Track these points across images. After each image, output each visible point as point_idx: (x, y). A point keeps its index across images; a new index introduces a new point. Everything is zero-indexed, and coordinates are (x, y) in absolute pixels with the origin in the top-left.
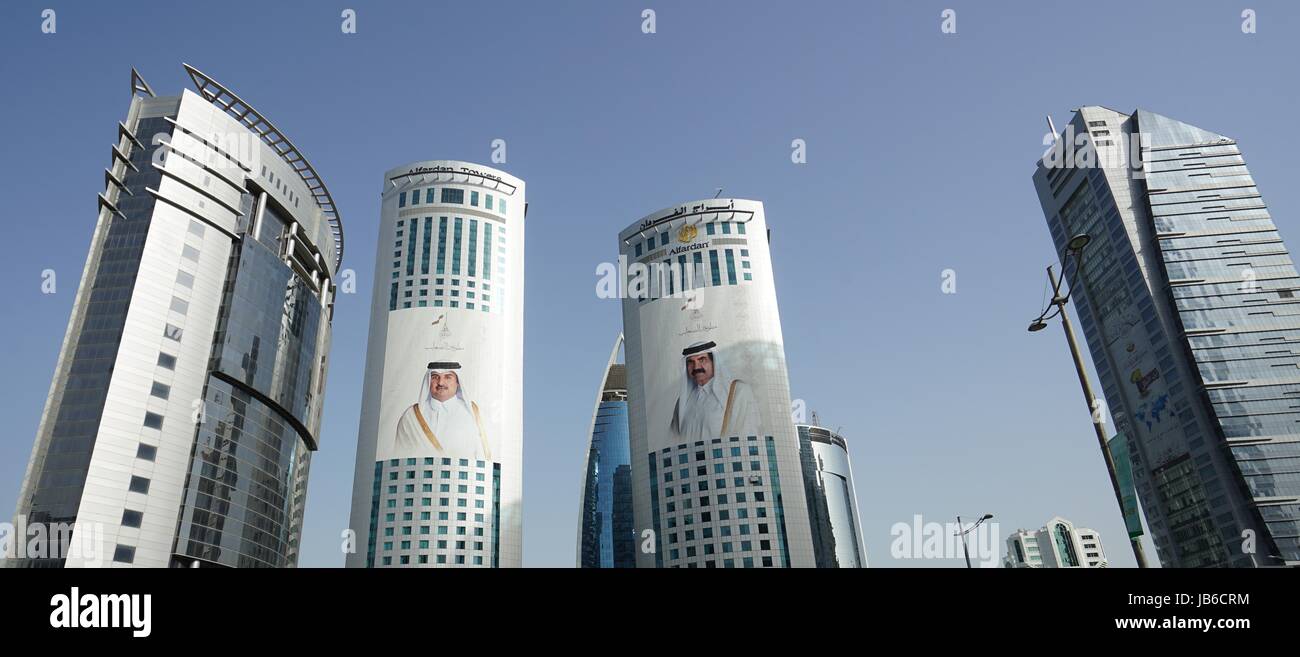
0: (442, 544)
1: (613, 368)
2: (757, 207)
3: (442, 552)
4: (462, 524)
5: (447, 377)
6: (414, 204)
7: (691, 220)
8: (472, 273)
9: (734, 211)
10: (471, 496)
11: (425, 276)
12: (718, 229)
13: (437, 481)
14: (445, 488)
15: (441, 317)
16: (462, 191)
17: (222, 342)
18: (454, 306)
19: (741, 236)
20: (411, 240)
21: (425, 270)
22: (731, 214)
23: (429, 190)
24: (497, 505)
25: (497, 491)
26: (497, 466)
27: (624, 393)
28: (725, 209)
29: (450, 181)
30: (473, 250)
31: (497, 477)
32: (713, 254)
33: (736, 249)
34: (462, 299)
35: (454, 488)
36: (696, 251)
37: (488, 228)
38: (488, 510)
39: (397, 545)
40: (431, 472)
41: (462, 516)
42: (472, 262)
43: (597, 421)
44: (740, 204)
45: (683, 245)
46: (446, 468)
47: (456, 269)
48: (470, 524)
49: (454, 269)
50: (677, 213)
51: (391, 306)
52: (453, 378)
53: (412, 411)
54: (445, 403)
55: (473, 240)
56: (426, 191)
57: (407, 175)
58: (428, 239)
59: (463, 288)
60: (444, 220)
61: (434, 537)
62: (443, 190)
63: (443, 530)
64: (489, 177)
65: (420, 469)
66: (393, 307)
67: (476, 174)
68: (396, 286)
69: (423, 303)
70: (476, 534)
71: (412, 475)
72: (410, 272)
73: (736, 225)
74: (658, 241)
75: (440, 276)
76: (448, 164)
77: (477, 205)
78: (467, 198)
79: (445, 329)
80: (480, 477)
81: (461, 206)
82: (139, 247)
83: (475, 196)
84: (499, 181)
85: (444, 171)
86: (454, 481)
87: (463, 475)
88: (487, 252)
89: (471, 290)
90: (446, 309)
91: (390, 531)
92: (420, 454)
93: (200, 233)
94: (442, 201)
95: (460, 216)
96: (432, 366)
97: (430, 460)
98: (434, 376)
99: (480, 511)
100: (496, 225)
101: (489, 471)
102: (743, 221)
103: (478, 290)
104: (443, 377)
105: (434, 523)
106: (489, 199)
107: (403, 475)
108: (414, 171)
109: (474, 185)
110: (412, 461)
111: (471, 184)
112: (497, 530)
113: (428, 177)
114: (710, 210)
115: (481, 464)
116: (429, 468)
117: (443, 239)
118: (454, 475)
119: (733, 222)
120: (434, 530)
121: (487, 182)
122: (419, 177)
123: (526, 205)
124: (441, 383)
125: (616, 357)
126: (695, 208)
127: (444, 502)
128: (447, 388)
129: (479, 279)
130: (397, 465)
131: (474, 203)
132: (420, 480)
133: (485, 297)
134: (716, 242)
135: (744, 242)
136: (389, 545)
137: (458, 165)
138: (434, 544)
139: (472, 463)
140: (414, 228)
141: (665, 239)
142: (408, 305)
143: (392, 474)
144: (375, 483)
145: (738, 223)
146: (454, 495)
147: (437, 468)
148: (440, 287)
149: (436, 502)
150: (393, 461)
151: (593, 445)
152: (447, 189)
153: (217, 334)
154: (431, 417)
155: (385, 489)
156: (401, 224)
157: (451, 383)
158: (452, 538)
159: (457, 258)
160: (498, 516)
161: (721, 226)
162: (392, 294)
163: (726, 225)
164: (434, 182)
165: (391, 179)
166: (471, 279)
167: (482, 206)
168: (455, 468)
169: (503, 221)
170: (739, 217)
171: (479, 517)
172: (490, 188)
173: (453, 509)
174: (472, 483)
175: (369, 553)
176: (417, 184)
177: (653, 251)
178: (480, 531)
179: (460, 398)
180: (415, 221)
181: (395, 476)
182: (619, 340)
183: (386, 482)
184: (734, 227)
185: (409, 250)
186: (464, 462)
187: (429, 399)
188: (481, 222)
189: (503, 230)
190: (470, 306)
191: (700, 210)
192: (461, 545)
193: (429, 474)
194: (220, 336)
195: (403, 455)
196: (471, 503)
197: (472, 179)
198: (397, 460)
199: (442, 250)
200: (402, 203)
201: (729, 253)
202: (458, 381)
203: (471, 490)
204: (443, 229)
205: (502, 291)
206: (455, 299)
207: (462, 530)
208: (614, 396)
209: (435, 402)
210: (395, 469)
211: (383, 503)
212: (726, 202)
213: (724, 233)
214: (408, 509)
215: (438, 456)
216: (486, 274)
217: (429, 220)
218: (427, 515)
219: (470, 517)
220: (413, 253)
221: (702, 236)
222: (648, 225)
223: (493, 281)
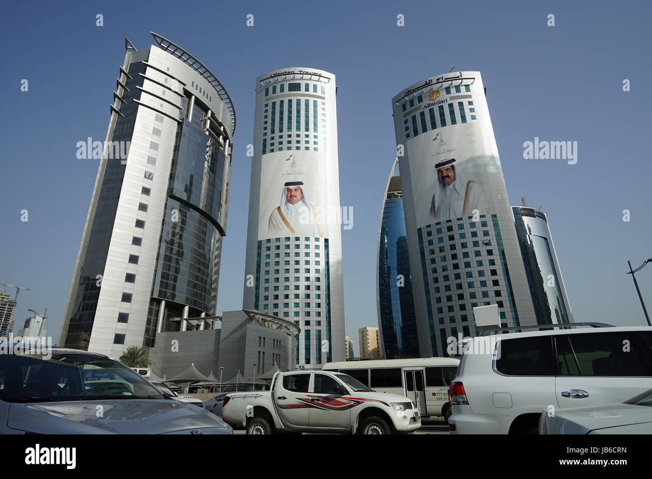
0: (297, 288)
1: (393, 179)
2: (477, 75)
3: (297, 292)
4: (308, 275)
5: (296, 190)
6: (273, 94)
7: (435, 87)
8: (307, 130)
9: (462, 79)
10: (312, 259)
11: (281, 134)
12: (453, 90)
13: (292, 250)
14: (297, 254)
15: (291, 156)
16: (300, 84)
17: (174, 179)
18: (298, 149)
19: (468, 93)
20: (272, 114)
21: (281, 130)
22: (460, 81)
23: (281, 85)
24: (327, 263)
25: (327, 255)
26: (326, 241)
27: (400, 193)
28: (457, 78)
29: (293, 79)
30: (307, 117)
31: (327, 247)
32: (451, 106)
33: (465, 102)
34: (303, 145)
35: (302, 254)
36: (439, 105)
37: (315, 103)
38: (322, 266)
39: (271, 289)
40: (289, 245)
41: (308, 271)
42: (307, 124)
43: (384, 211)
44: (466, 74)
45: (431, 102)
46: (298, 243)
47: (298, 128)
48: (313, 275)
49: (297, 128)
50: (426, 84)
51: (263, 152)
52: (299, 191)
53: (276, 211)
54: (295, 205)
55: (307, 111)
56: (280, 86)
57: (269, 78)
58: (282, 113)
59: (303, 139)
60: (290, 101)
61: (292, 283)
62: (289, 84)
63: (297, 279)
64: (315, 74)
65: (283, 244)
66: (264, 152)
67: (307, 73)
68: (265, 140)
69: (281, 149)
70: (316, 281)
71: (278, 247)
72: (273, 132)
73: (464, 87)
74: (416, 101)
75: (289, 133)
76: (292, 69)
77: (308, 91)
78: (303, 87)
79: (294, 163)
80: (317, 247)
81: (299, 92)
82: (131, 131)
83: (307, 86)
84: (320, 76)
85: (289, 73)
86: (302, 250)
87: (307, 246)
88: (315, 117)
89: (307, 139)
90: (293, 152)
91: (267, 281)
92: (282, 236)
93: (161, 120)
94: (289, 91)
95: (299, 98)
96: (287, 184)
97: (288, 239)
98: (289, 190)
99: (318, 267)
100: (319, 101)
101: (322, 243)
102: (468, 84)
103: (311, 139)
104: (293, 190)
105: (292, 275)
106: (315, 87)
107: (273, 248)
108: (273, 76)
109: (307, 80)
110: (278, 240)
111: (305, 80)
112: (328, 278)
113: (280, 78)
114: (447, 80)
115: (317, 240)
116: (288, 243)
117: (290, 112)
118: (302, 247)
119: (462, 86)
120: (292, 279)
121: (314, 77)
122: (276, 78)
123: (337, 88)
124: (292, 194)
125: (394, 172)
126: (437, 79)
127: (297, 262)
128: (296, 197)
129: (311, 132)
130: (270, 242)
131: (307, 90)
132: (283, 251)
133: (315, 143)
134: (452, 98)
135: (470, 96)
136: (267, 289)
137: (297, 70)
138: (292, 288)
139: (312, 239)
140: (274, 108)
141: (420, 99)
142: (272, 151)
143: (267, 247)
144: (258, 253)
145: (465, 86)
146: (302, 259)
147: (292, 243)
148: (289, 139)
149: (292, 263)
150: (267, 240)
151: (383, 226)
152: (292, 84)
153: (171, 175)
154: (287, 214)
155: (263, 257)
156: (267, 105)
157: (298, 194)
158: (303, 284)
159: (298, 122)
160: (328, 270)
161: (454, 88)
162: (263, 146)
163: (458, 88)
164: (284, 80)
165: (260, 81)
166: (307, 133)
167: (311, 92)
168: (302, 243)
169: (324, 98)
170: (465, 82)
171: (317, 271)
172: (315, 81)
173: (302, 267)
174: (312, 251)
175: (256, 294)
176: (274, 83)
177: (413, 108)
178: (318, 279)
179: (304, 202)
180: (274, 103)
181: (268, 249)
182: (396, 161)
183: (264, 252)
184: (463, 89)
185: (272, 120)
186: (307, 239)
187: (286, 204)
188: (311, 100)
189: (324, 104)
190: (307, 148)
191: (441, 80)
192: (308, 288)
193: (288, 247)
194: (173, 176)
195: (272, 236)
196: (312, 263)
197: (305, 77)
198: (270, 240)
199: (290, 118)
200: (267, 94)
201: (461, 104)
202: (302, 192)
203: (312, 255)
204: (290, 106)
205: (325, 138)
206: (298, 145)
207: (308, 279)
208: (394, 195)
209: (290, 205)
210: (269, 245)
211: (263, 265)
212: (458, 74)
213: (457, 92)
214: (277, 268)
215: (292, 236)
216: (315, 129)
217: (282, 102)
218: (287, 271)
219: (312, 271)
220: (274, 121)
221: (443, 95)
222: (409, 92)
223: (319, 134)
